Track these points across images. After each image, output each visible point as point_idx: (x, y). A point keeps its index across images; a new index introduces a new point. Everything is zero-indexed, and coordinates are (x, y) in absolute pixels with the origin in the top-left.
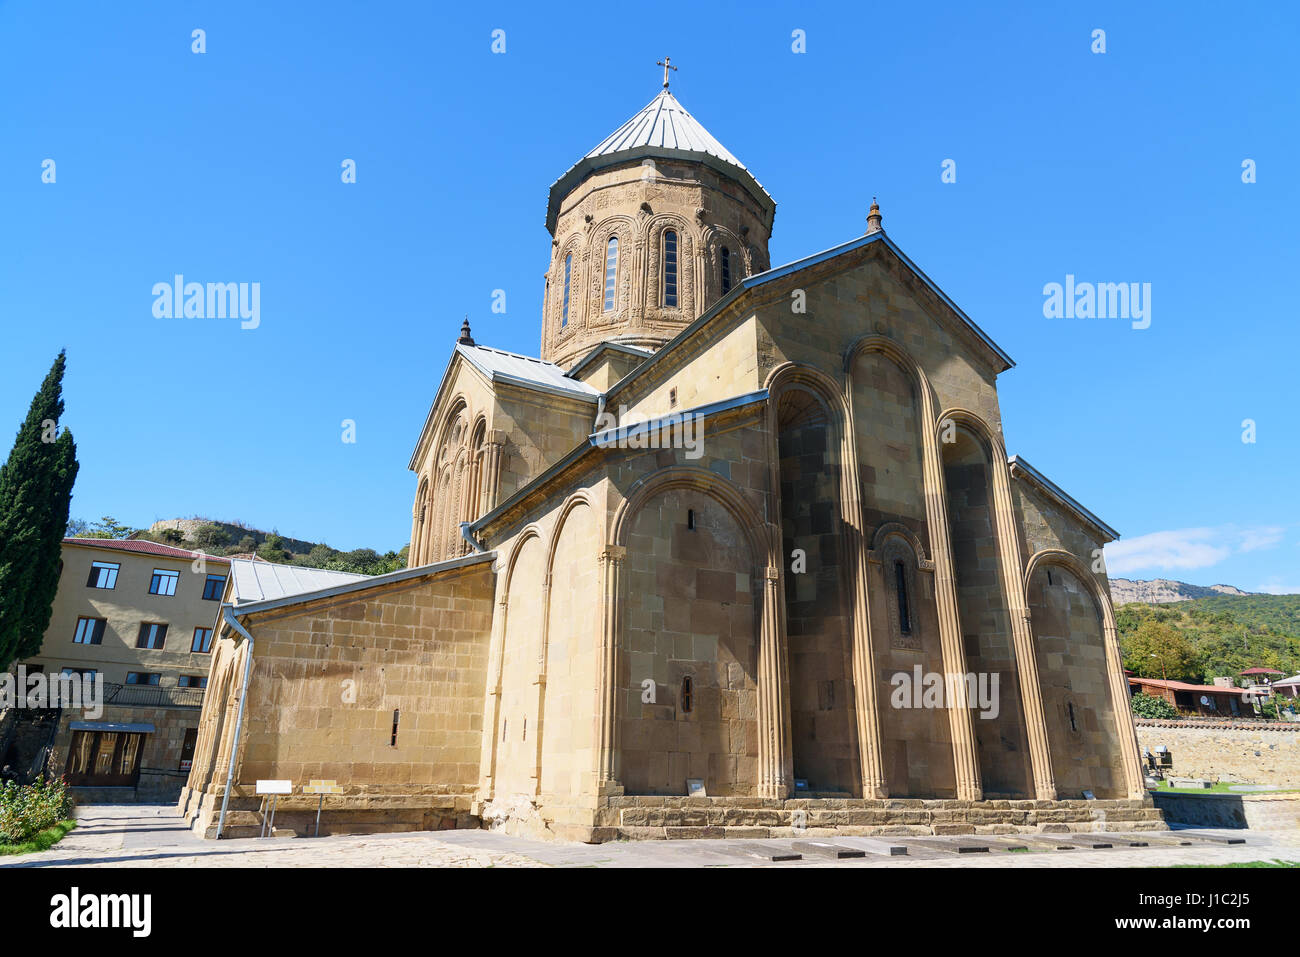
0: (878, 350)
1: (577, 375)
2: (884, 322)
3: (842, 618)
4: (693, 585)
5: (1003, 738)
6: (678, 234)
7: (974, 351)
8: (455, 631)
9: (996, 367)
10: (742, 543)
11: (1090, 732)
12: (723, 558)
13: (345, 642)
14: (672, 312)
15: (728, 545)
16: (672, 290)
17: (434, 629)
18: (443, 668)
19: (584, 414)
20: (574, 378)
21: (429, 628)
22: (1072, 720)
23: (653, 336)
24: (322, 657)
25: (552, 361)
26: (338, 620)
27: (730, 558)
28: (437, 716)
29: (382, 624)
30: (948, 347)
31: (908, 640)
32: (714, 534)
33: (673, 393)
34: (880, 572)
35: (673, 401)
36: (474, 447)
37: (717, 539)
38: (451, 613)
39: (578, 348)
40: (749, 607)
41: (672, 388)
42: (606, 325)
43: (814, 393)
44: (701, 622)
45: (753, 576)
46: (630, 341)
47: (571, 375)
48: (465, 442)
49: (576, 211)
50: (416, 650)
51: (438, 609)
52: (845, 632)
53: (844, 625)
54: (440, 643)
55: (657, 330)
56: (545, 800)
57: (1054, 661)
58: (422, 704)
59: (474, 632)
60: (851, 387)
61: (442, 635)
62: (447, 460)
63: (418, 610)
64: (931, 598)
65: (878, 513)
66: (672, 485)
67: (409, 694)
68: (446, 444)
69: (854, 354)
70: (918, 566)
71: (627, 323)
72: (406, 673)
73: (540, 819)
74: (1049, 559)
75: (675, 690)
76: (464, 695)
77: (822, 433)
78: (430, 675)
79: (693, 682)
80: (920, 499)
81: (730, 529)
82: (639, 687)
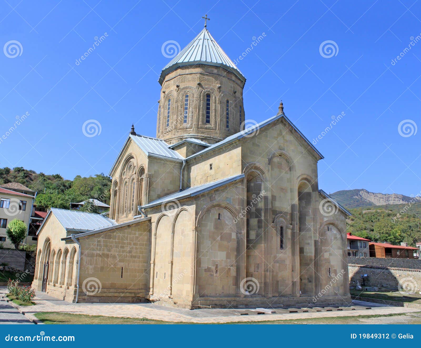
0: (280, 155)
2: (282, 145)
3: (263, 245)
4: (220, 237)
5: (308, 279)
6: (211, 95)
7: (311, 154)
8: (139, 243)
9: (318, 159)
13: (106, 246)
14: (208, 126)
15: (230, 224)
16: (208, 117)
17: (132, 242)
18: (136, 254)
19: (178, 166)
20: (172, 149)
22: (330, 273)
23: (201, 135)
24: (100, 251)
25: (163, 140)
26: (104, 239)
27: (230, 228)
28: (134, 269)
29: (117, 241)
30: (302, 152)
31: (282, 251)
33: (211, 165)
34: (275, 230)
35: (211, 168)
36: (139, 176)
37: (227, 222)
38: (137, 237)
39: (173, 137)
40: (236, 243)
41: (211, 163)
42: (184, 129)
43: (259, 172)
44: (221, 248)
45: (237, 234)
46: (193, 137)
47: (171, 148)
48: (134, 172)
49: (172, 81)
50: (128, 249)
51: (133, 236)
52: (263, 249)
53: (263, 247)
54: (134, 246)
55: (203, 133)
56: (174, 297)
57: (326, 255)
58: (130, 265)
59: (144, 243)
60: (270, 169)
61: (135, 244)
62: (126, 177)
63: (127, 236)
64: (290, 237)
65: (276, 211)
66: (214, 206)
67: (126, 262)
68: (125, 170)
69: (272, 158)
70: (287, 227)
71: (192, 129)
72: (124, 256)
73: (172, 302)
74: (328, 222)
75: (213, 268)
76: (142, 263)
77: (260, 185)
78: (132, 257)
79: (218, 265)
80: (290, 205)
81: (231, 219)
82: (204, 267)
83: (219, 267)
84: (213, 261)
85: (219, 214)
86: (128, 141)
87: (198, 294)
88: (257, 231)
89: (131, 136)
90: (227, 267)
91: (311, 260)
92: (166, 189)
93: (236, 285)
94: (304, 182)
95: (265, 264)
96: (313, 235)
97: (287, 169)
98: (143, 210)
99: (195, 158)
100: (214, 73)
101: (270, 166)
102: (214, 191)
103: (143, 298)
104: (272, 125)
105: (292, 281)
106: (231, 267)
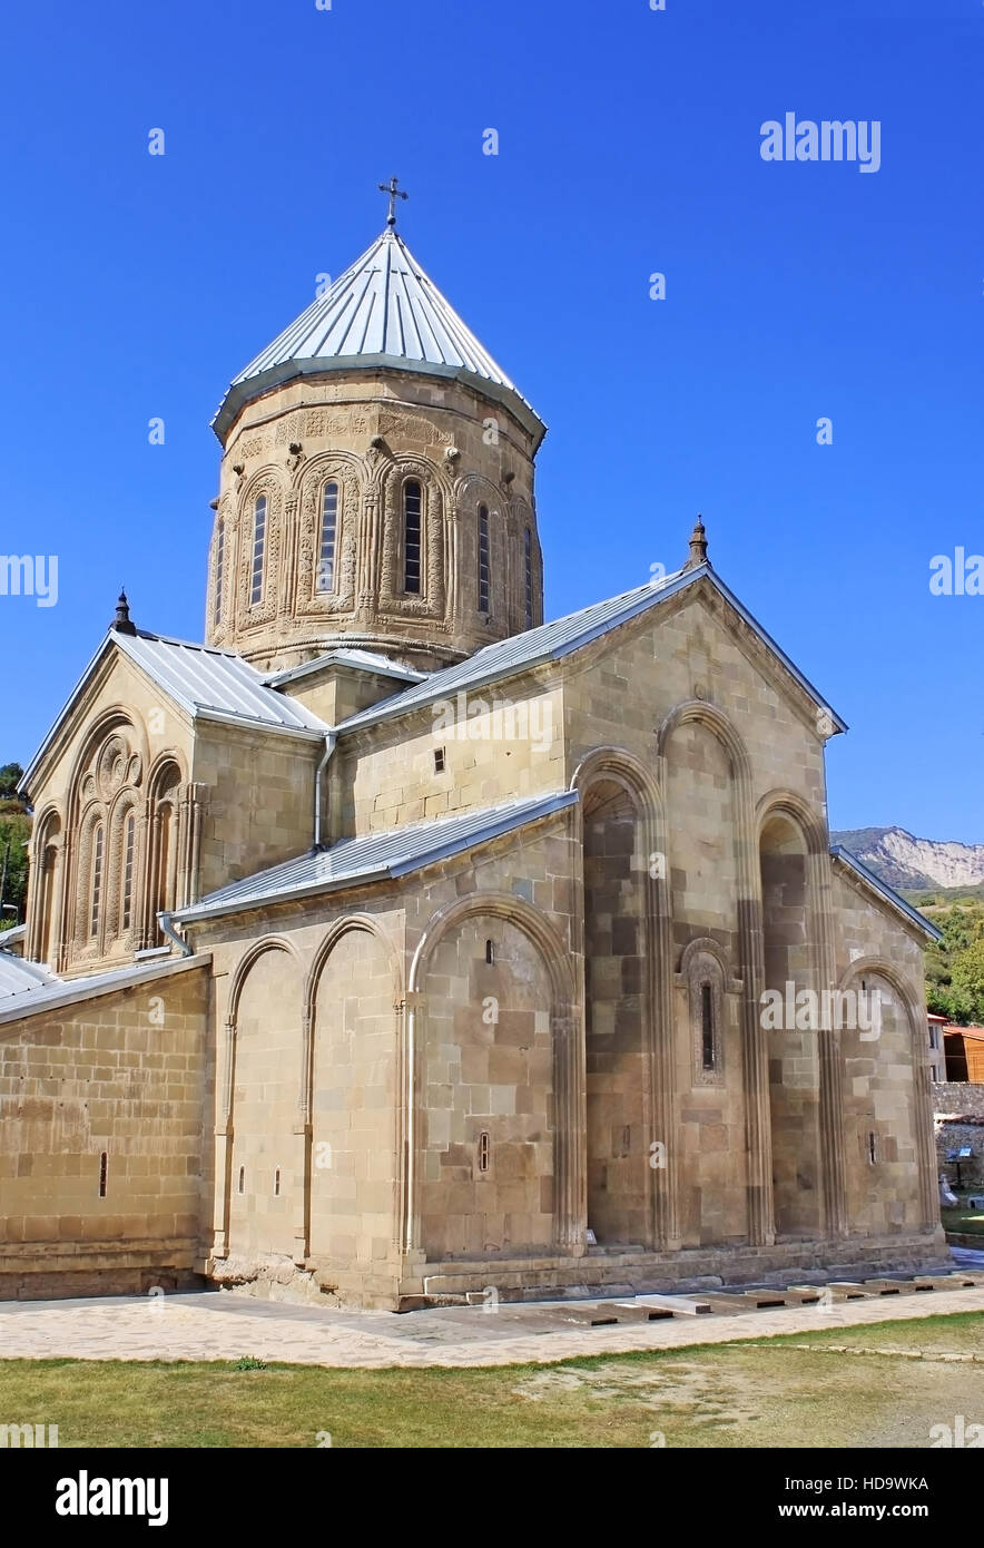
0: (696, 720)
1: (283, 686)
2: (703, 682)
3: (643, 1055)
4: (492, 1028)
5: (799, 1176)
6: (423, 487)
7: (803, 712)
8: (165, 1055)
10: (543, 974)
11: (890, 1164)
12: (522, 995)
13: (42, 1072)
14: (412, 602)
15: (528, 979)
16: (413, 569)
17: (141, 1054)
18: (155, 1101)
19: (306, 756)
20: (276, 689)
21: (134, 1052)
22: (872, 1151)
23: (390, 637)
24: (18, 1091)
25: (238, 653)
26: (32, 1046)
27: (529, 994)
28: (149, 1159)
29: (82, 1049)
30: (773, 707)
31: (711, 1075)
32: (513, 968)
33: (439, 755)
34: (685, 997)
35: (440, 767)
36: (153, 795)
37: (516, 973)
38: (160, 1033)
39: (279, 642)
40: (547, 1050)
41: (437, 747)
42: (322, 613)
43: (624, 783)
44: (499, 1070)
45: (553, 1015)
46: (359, 643)
47: (274, 685)
48: (133, 779)
49: (272, 428)
50: (123, 1080)
51: (145, 1029)
52: (645, 1072)
53: (645, 1063)
54: (149, 1070)
55: (394, 629)
56: (319, 1264)
57: (860, 1086)
58: (132, 1143)
59: (187, 1055)
60: (665, 774)
61: (151, 1062)
62: (95, 795)
63: (122, 1031)
64: (737, 1024)
65: (687, 927)
66: (471, 914)
67: (117, 1135)
68: (92, 770)
69: (670, 729)
70: (726, 987)
71: (352, 615)
72: (112, 1108)
73: (312, 1283)
74: (864, 967)
75: (472, 1148)
76: (178, 1134)
77: (630, 831)
78: (139, 1111)
79: (490, 1138)
80: (732, 906)
81: (530, 960)
82: (437, 1146)
83: (492, 1144)
84: (470, 1120)
85: (489, 942)
86: (103, 657)
87: (423, 1251)
88: (620, 1005)
89: (115, 635)
90: (520, 1144)
91: (808, 1105)
92: (262, 845)
93: (553, 1212)
94: (782, 819)
95: (651, 1129)
97: (721, 769)
98: (177, 926)
99: (373, 727)
100: (432, 403)
101: (663, 760)
102: (473, 855)
103: (186, 1273)
104: (669, 607)
105: (748, 1188)
106: (535, 1144)
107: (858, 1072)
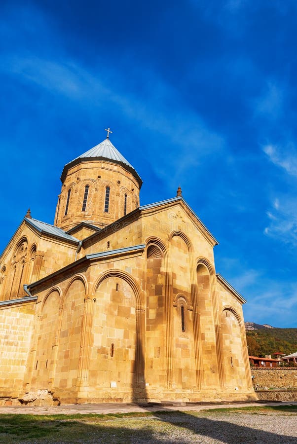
0: (178, 235)
1: (70, 233)
3: (164, 325)
4: (117, 310)
5: (211, 369)
6: (111, 188)
8: (19, 326)
9: (213, 244)
10: (134, 296)
11: (237, 367)
12: (127, 302)
15: (129, 297)
16: (107, 207)
17: (10, 325)
18: (13, 341)
22: (232, 363)
25: (60, 227)
27: (129, 302)
28: (8, 359)
30: (199, 235)
31: (184, 334)
32: (124, 293)
33: (109, 243)
34: (176, 309)
36: (29, 256)
37: (125, 295)
38: (18, 319)
39: (71, 223)
40: (135, 319)
41: (108, 240)
42: (82, 216)
43: (159, 247)
44: (118, 324)
45: (136, 309)
47: (67, 233)
51: (13, 317)
52: (165, 330)
53: (165, 327)
57: (227, 343)
60: (170, 246)
62: (15, 261)
64: (192, 319)
65: (177, 289)
66: (112, 275)
68: (16, 254)
69: (171, 235)
70: (188, 308)
71: (90, 216)
73: (52, 398)
74: (226, 307)
75: (109, 349)
77: (161, 261)
78: (7, 343)
79: (115, 346)
80: (189, 285)
81: (130, 292)
82: (96, 347)
83: (115, 348)
84: (108, 339)
85: (117, 285)
88: (157, 310)
89: (25, 218)
90: (124, 349)
91: (213, 347)
93: (135, 373)
94: (202, 264)
95: (167, 348)
96: (213, 319)
97: (186, 249)
101: (170, 242)
106: (129, 349)
107: (226, 339)
